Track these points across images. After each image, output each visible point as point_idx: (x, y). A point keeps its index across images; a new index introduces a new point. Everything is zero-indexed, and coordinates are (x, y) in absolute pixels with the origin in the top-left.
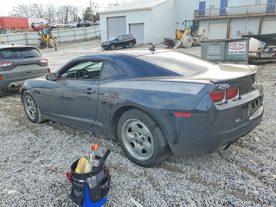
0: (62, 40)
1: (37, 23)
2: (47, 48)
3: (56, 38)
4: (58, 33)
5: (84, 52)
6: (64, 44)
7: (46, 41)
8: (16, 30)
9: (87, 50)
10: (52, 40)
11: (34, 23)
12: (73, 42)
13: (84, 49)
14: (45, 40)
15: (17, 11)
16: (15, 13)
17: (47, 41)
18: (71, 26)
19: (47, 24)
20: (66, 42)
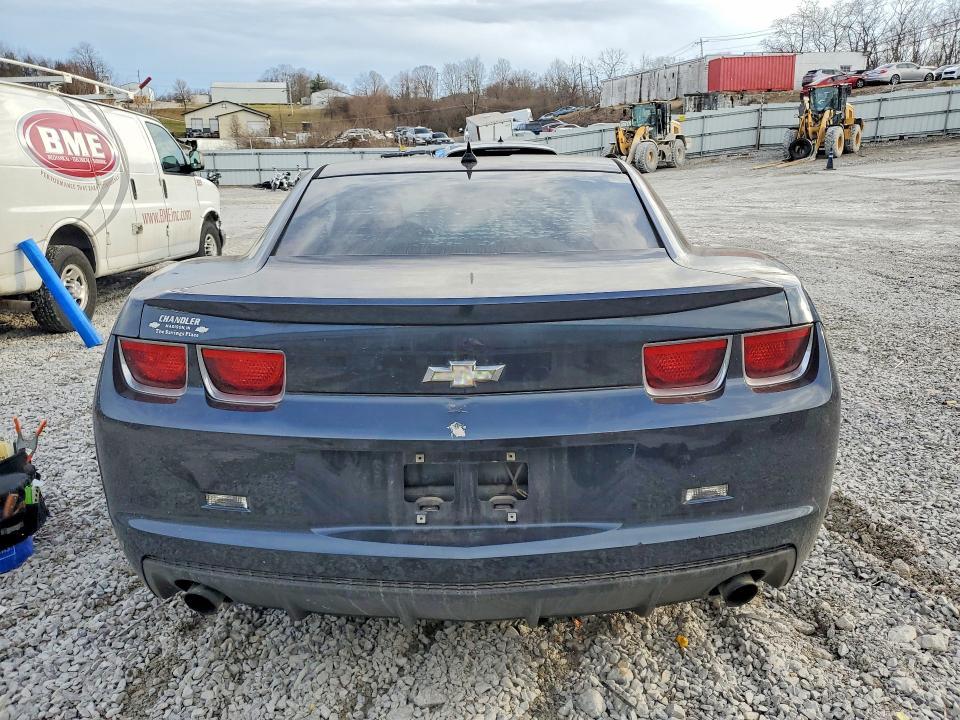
0: (888, 129)
1: (824, 72)
2: (812, 158)
3: (859, 121)
4: (878, 104)
5: (934, 177)
6: (889, 147)
7: (814, 133)
8: (747, 98)
9: (951, 174)
10: (839, 131)
11: (815, 71)
12: (931, 138)
13: (944, 168)
14: (810, 129)
15: (788, 35)
16: (783, 40)
17: (819, 134)
18: (955, 76)
19: (860, 72)
20: (902, 138)
